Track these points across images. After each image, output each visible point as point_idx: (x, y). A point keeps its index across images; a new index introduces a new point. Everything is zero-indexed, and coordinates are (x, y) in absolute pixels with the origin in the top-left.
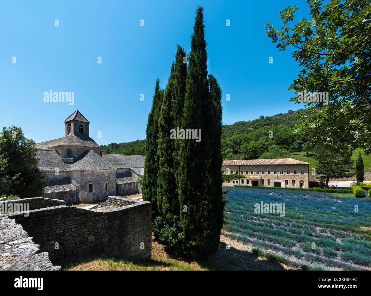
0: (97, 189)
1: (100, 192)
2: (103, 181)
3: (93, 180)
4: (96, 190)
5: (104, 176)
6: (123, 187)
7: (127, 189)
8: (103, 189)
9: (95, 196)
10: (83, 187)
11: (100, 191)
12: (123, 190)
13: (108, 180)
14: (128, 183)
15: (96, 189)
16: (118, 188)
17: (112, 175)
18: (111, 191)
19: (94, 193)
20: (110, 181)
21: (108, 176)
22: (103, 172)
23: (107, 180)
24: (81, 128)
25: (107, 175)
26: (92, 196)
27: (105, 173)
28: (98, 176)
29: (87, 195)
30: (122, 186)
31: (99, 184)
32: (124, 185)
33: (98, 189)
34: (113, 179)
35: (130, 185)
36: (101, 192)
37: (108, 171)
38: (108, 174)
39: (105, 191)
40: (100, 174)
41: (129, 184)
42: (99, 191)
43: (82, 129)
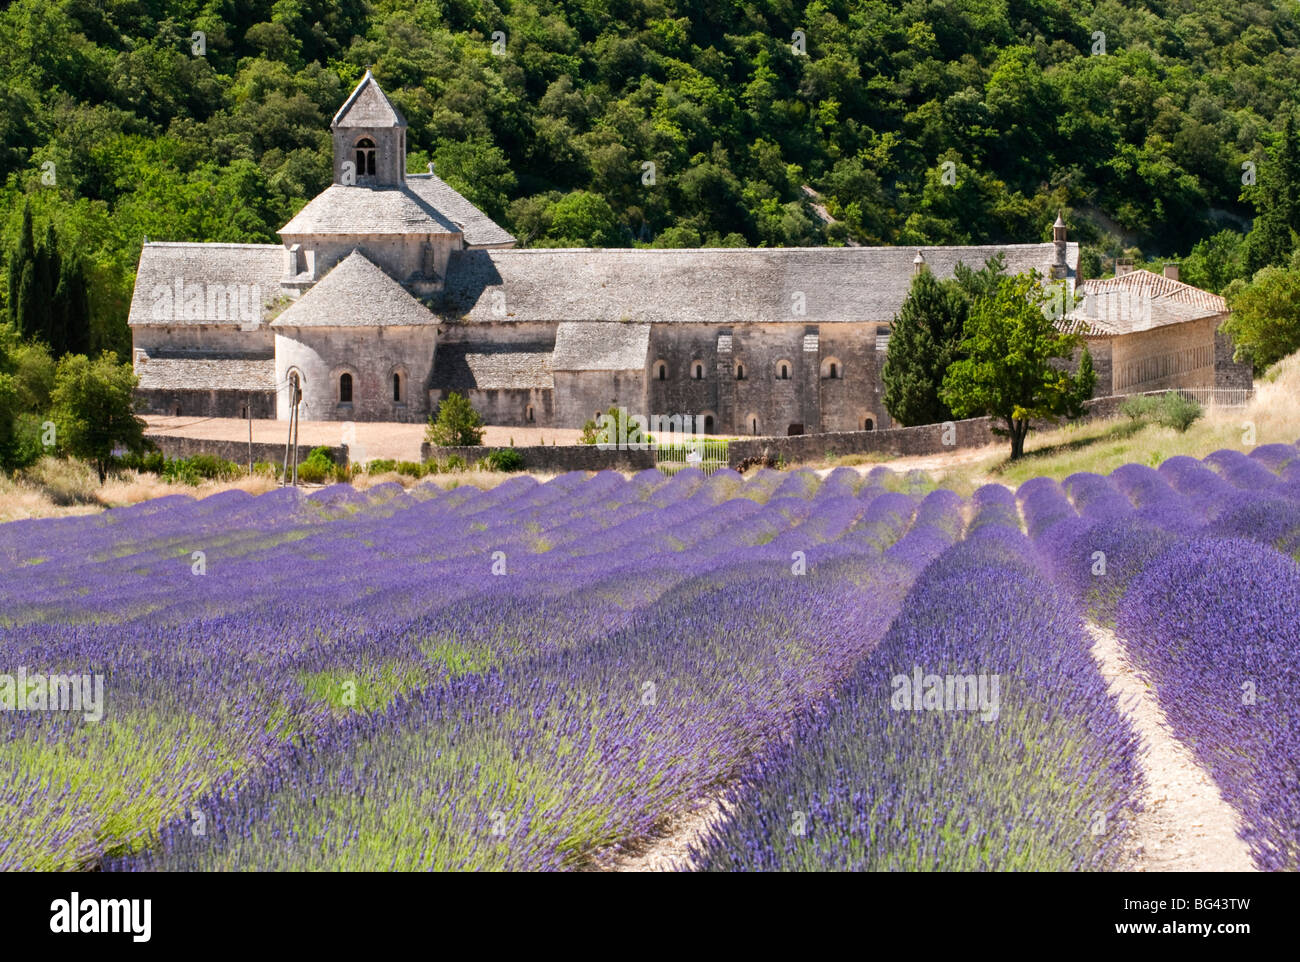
0: (310, 390)
1: (320, 402)
3: (300, 359)
5: (332, 348)
6: (480, 402)
7: (504, 414)
8: (327, 395)
9: (306, 414)
11: (317, 399)
14: (507, 391)
17: (367, 347)
18: (364, 405)
19: (303, 403)
21: (347, 349)
22: (325, 332)
24: (366, 151)
25: (341, 347)
27: (333, 340)
31: (315, 374)
32: (484, 397)
34: (369, 362)
35: (518, 399)
36: (322, 404)
37: (345, 334)
38: (347, 341)
39: (337, 401)
40: (317, 342)
41: (513, 397)
42: (315, 398)
43: (371, 154)
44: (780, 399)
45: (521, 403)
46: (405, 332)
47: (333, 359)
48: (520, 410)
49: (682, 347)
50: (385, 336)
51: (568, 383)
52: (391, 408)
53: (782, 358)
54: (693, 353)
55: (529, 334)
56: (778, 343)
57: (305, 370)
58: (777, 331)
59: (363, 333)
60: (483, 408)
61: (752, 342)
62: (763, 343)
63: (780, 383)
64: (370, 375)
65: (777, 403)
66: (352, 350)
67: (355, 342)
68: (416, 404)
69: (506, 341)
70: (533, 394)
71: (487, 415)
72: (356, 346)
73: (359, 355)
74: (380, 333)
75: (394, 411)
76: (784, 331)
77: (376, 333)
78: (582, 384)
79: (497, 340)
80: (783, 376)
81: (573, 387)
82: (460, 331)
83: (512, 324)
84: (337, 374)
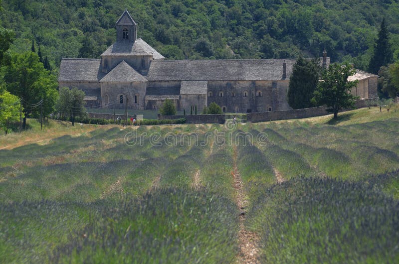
2: (116, 93)
3: (108, 91)
5: (117, 88)
10: (103, 97)
16: (152, 105)
17: (127, 88)
20: (124, 94)
22: (115, 83)
23: (120, 92)
24: (125, 32)
25: (120, 88)
27: (118, 86)
28: (112, 87)
30: (158, 102)
31: (113, 95)
34: (128, 92)
38: (122, 86)
39: (119, 103)
44: (245, 102)
46: (138, 84)
47: (118, 91)
50: (133, 85)
52: (134, 105)
54: (220, 89)
55: (173, 84)
56: (244, 86)
57: (110, 94)
58: (243, 83)
59: (126, 84)
61: (236, 86)
62: (240, 86)
64: (128, 96)
66: (123, 88)
67: (124, 86)
68: (141, 104)
69: (167, 86)
73: (125, 90)
76: (245, 83)
77: (130, 84)
78: (188, 98)
79: (164, 86)
80: (246, 96)
81: (186, 99)
82: (153, 83)
83: (168, 81)
84: (119, 95)
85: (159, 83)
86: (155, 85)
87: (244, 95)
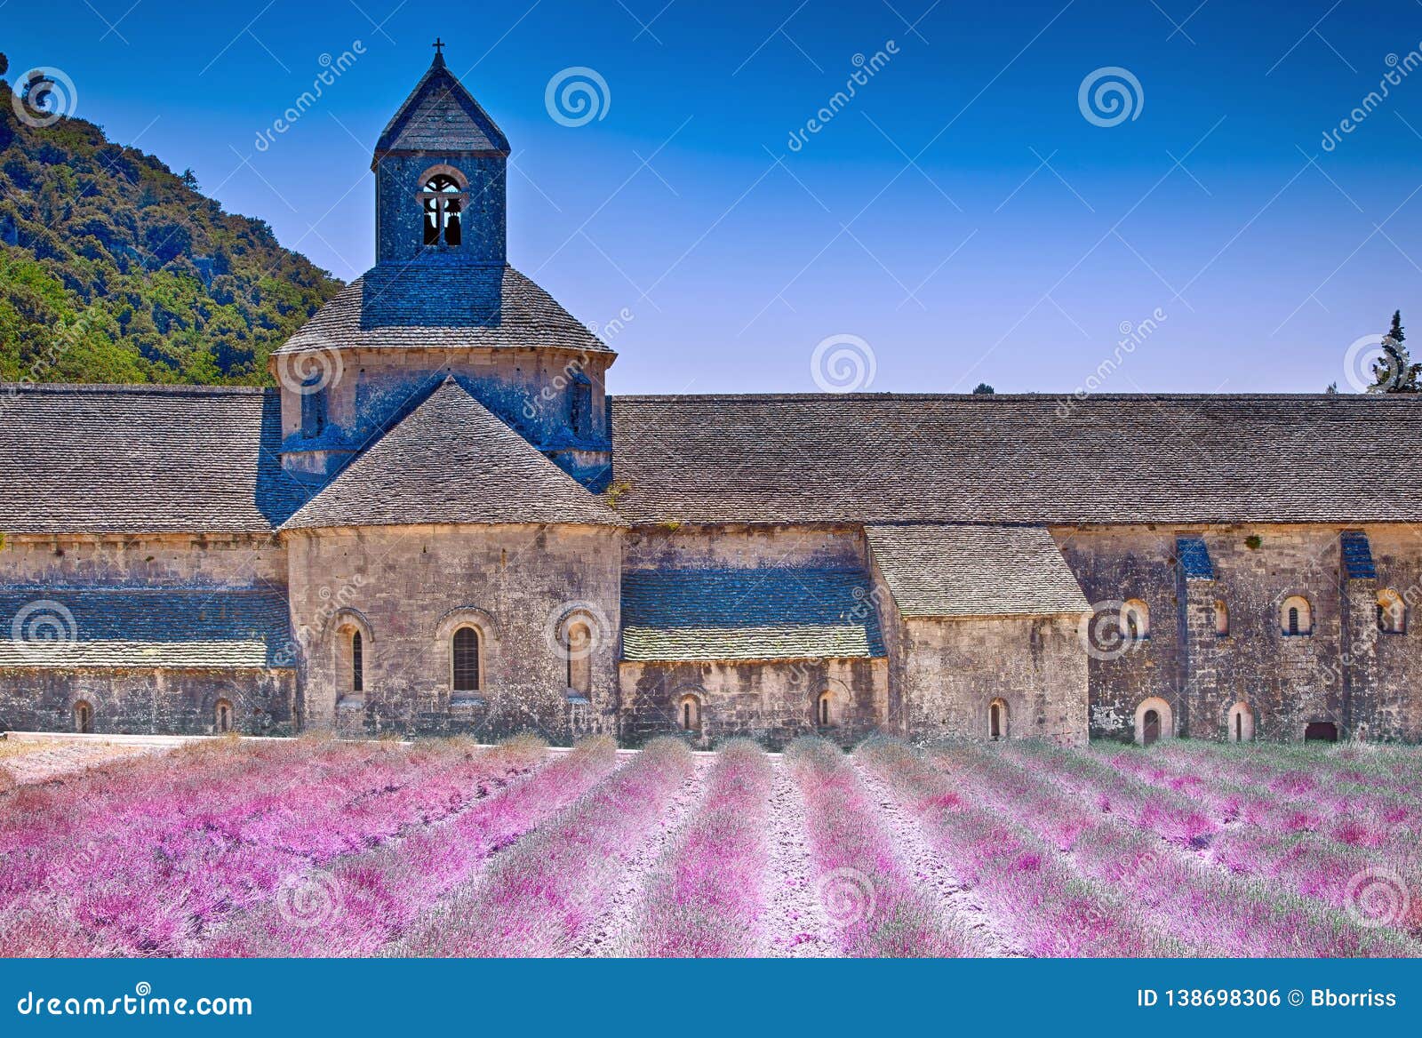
0: (386, 664)
1: (410, 692)
2: (424, 608)
3: (362, 598)
4: (381, 672)
5: (438, 572)
6: (725, 689)
7: (772, 713)
8: (426, 675)
9: (378, 717)
10: (316, 645)
11: (404, 684)
12: (724, 717)
13: (471, 608)
14: (779, 665)
15: (379, 666)
16: (668, 700)
18: (506, 697)
19: (368, 694)
20: (490, 617)
22: (422, 537)
23: (459, 602)
25: (458, 570)
26: (361, 717)
27: (442, 554)
28: (392, 568)
29: (332, 704)
30: (714, 681)
31: (400, 630)
32: (733, 678)
33: (395, 667)
34: (518, 602)
35: (804, 681)
36: (415, 696)
37: (468, 539)
38: (471, 557)
39: (449, 688)
40: (403, 560)
42: (399, 681)
44: (1292, 674)
45: (811, 690)
46: (584, 537)
47: (443, 596)
48: (806, 705)
49: (1105, 574)
50: (550, 547)
51: (937, 644)
52: (561, 703)
53: (1292, 594)
54: (1125, 584)
55: (799, 550)
56: (1286, 564)
57: (375, 620)
58: (1285, 540)
59: (508, 540)
60: (733, 700)
61: (1238, 563)
62: (1260, 564)
63: (1290, 643)
64: (520, 629)
65: (1285, 682)
66: (483, 576)
67: (490, 559)
68: (604, 695)
69: (753, 565)
70: (834, 669)
71: (740, 715)
72: (490, 570)
73: (497, 587)
74: (541, 542)
75: (567, 709)
76: (1297, 540)
77: (532, 541)
78: (964, 644)
79: (735, 562)
80: (1294, 631)
81: (945, 651)
82: (660, 545)
83: (767, 529)
84: (449, 628)
85: (702, 544)
86: (669, 556)
87: (1286, 624)
